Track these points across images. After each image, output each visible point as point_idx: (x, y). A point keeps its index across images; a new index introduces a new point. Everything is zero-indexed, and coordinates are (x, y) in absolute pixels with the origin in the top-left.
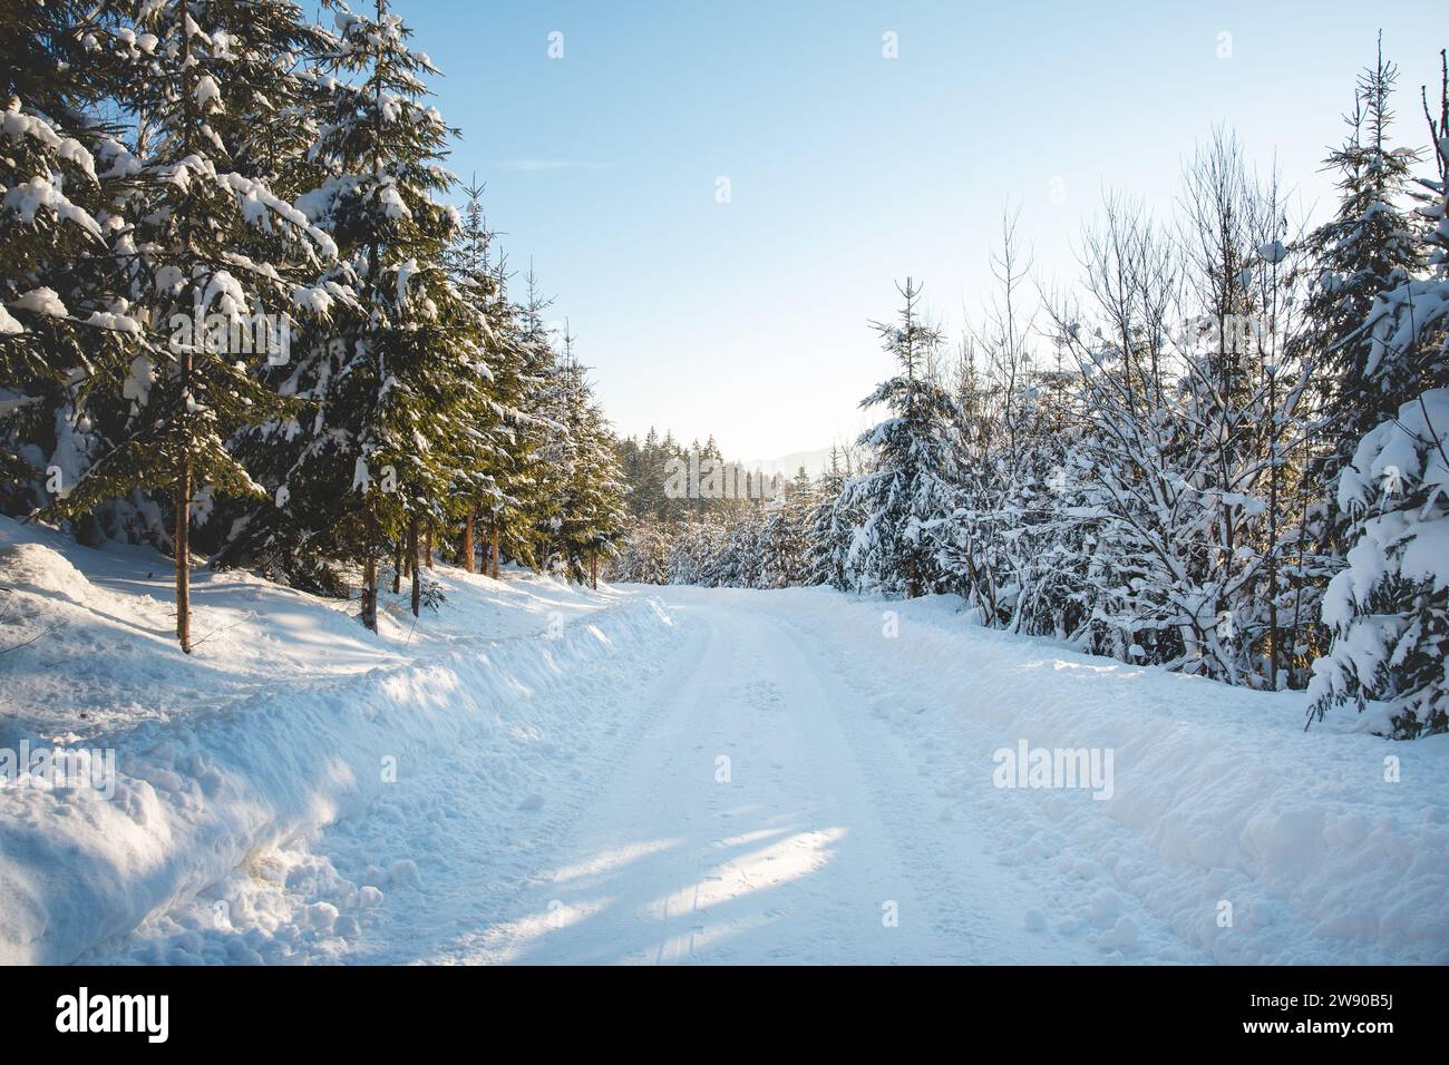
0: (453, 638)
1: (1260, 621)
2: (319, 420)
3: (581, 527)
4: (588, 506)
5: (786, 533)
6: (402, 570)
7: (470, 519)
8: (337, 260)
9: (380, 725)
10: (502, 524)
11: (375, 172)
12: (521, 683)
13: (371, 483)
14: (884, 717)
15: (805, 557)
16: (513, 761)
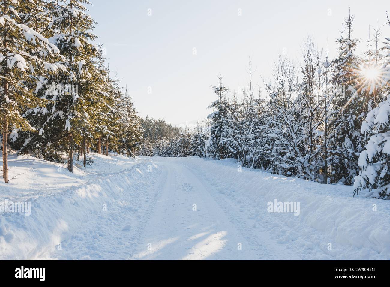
0: (97, 173)
1: (319, 165)
2: (54, 108)
3: (131, 141)
4: (133, 135)
5: (185, 142)
6: (80, 153)
7: (100, 139)
8: (59, 55)
9: (76, 206)
10: (109, 140)
11: (71, 33)
12: (120, 187)
13: (71, 127)
14: (223, 193)
15: (190, 149)
16: (119, 213)
